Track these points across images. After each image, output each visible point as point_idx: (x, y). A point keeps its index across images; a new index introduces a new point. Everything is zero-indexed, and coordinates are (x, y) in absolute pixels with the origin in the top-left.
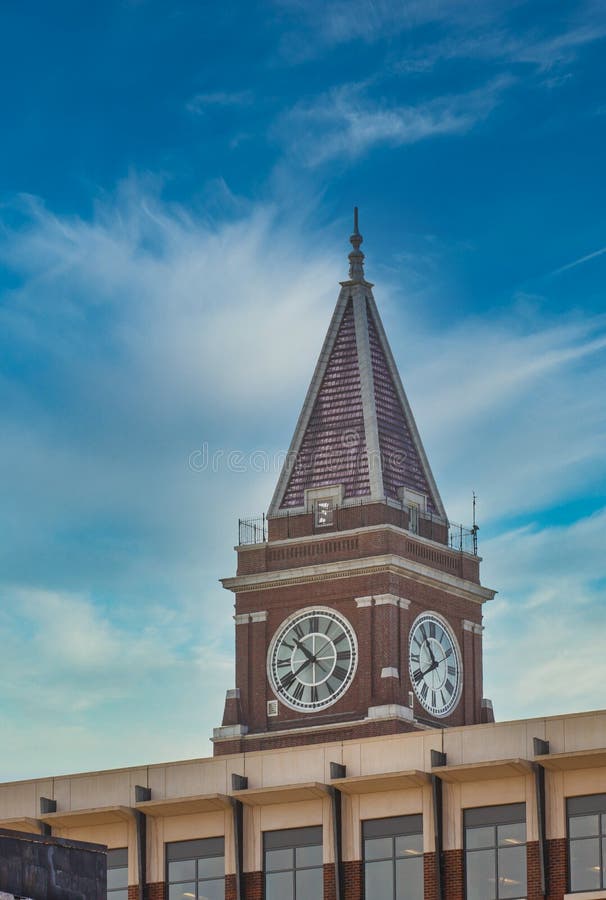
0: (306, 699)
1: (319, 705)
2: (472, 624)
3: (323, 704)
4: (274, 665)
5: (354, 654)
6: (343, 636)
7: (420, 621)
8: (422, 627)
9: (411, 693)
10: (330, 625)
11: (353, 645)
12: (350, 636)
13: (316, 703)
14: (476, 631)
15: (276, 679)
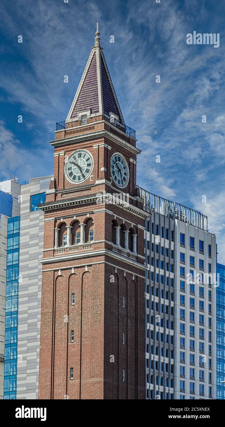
0: (77, 180)
1: (80, 182)
2: (133, 160)
3: (82, 181)
4: (66, 169)
5: (92, 164)
6: (89, 159)
7: (115, 155)
8: (116, 157)
9: (111, 178)
10: (85, 155)
11: (92, 161)
12: (91, 158)
13: (80, 181)
14: (134, 163)
15: (67, 174)
